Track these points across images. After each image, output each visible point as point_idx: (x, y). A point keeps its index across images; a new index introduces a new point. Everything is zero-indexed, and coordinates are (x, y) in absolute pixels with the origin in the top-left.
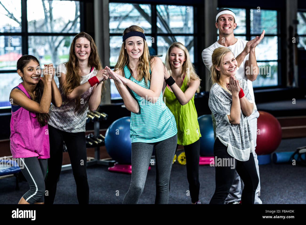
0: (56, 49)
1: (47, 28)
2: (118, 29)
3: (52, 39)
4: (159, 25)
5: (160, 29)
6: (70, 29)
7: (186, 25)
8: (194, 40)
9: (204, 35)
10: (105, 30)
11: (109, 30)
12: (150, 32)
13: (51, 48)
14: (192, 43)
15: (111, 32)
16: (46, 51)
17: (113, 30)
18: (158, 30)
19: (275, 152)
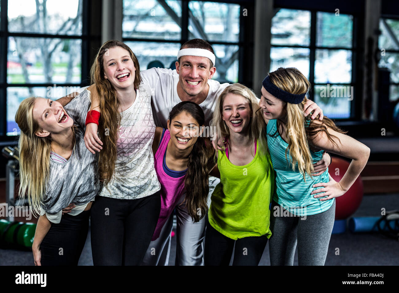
0: (50, 55)
1: (39, 26)
2: (135, 32)
3: (45, 42)
4: (191, 28)
5: (193, 35)
6: (70, 29)
7: (227, 30)
8: (239, 51)
9: (252, 45)
10: (116, 32)
11: (122, 32)
12: (178, 37)
13: (43, 53)
14: (236, 56)
15: (125, 36)
16: (38, 58)
17: (128, 32)
18: (190, 35)
19: (353, 216)
